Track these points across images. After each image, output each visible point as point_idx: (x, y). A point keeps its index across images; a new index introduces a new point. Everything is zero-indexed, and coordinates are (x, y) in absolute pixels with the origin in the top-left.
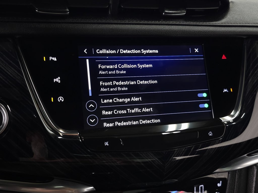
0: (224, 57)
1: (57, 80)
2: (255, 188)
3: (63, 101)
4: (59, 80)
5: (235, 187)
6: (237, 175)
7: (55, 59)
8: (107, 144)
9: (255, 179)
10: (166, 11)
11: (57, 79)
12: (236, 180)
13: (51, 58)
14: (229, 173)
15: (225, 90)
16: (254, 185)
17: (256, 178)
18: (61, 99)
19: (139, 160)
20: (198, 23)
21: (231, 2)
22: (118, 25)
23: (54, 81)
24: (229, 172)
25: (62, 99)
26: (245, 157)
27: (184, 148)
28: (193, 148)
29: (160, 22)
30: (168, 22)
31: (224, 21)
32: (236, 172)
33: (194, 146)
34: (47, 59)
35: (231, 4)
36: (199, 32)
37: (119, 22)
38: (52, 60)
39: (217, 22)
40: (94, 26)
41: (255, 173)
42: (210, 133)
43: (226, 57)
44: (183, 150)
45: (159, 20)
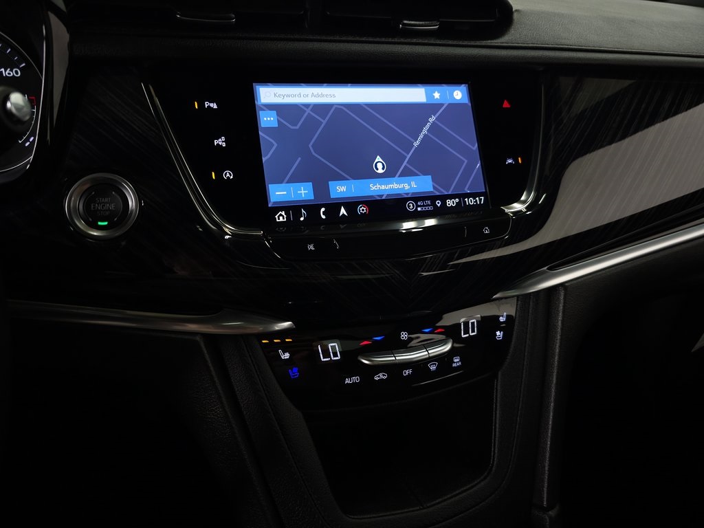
0: (506, 105)
1: (221, 142)
2: (562, 323)
3: (232, 177)
4: (223, 142)
5: (529, 323)
6: (531, 303)
7: (214, 106)
8: (311, 247)
9: (561, 308)
10: (405, 22)
11: (220, 140)
12: (530, 312)
13: (207, 104)
14: (518, 300)
15: (510, 161)
16: (560, 318)
17: (564, 306)
18: (228, 174)
19: (369, 276)
20: (461, 43)
21: (516, 11)
22: (323, 43)
23: (216, 143)
24: (518, 296)
25: (231, 175)
26: (544, 272)
27: (443, 254)
28: (457, 255)
29: (396, 40)
30: (409, 40)
31: (505, 40)
32: (530, 298)
33: (459, 251)
34: (201, 105)
35: (515, 16)
36: (463, 57)
37: (324, 38)
38: (209, 106)
39: (492, 41)
40: (281, 45)
41: (562, 298)
42: (486, 229)
43: (510, 103)
44: (441, 257)
45: (393, 37)
